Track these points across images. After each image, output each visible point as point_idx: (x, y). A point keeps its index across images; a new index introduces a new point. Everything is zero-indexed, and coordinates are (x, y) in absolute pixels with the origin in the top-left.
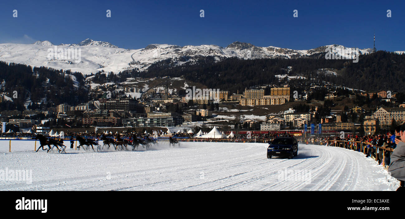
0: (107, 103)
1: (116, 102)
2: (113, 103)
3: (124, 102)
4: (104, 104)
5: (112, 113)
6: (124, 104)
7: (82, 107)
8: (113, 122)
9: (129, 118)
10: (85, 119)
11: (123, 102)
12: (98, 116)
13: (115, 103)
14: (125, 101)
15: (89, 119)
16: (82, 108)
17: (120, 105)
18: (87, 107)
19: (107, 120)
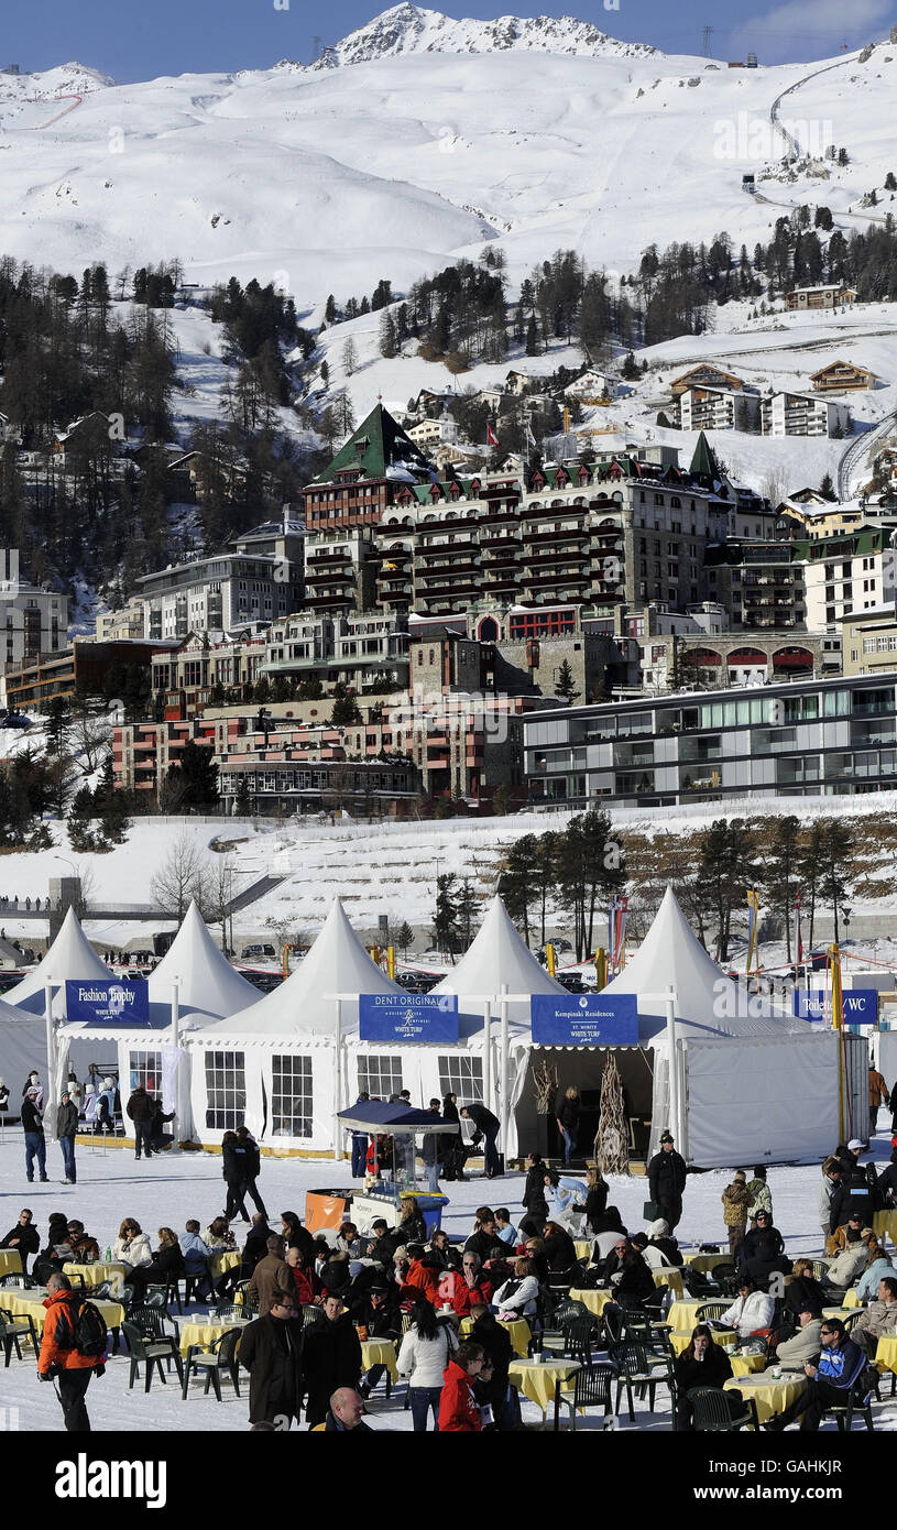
0: (395, 528)
1: (482, 507)
2: (452, 524)
3: (578, 510)
4: (353, 549)
5: (426, 648)
6: (572, 525)
7: (168, 605)
8: (435, 753)
9: (616, 698)
10: (140, 737)
11: (557, 511)
12: (284, 695)
13: (470, 523)
14: (589, 493)
15: (175, 734)
16: (169, 623)
17: (533, 538)
18: (215, 604)
19: (371, 740)
